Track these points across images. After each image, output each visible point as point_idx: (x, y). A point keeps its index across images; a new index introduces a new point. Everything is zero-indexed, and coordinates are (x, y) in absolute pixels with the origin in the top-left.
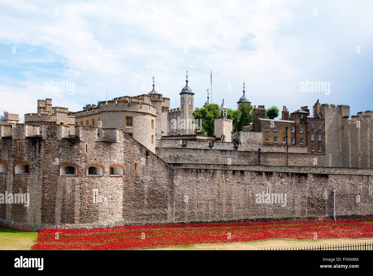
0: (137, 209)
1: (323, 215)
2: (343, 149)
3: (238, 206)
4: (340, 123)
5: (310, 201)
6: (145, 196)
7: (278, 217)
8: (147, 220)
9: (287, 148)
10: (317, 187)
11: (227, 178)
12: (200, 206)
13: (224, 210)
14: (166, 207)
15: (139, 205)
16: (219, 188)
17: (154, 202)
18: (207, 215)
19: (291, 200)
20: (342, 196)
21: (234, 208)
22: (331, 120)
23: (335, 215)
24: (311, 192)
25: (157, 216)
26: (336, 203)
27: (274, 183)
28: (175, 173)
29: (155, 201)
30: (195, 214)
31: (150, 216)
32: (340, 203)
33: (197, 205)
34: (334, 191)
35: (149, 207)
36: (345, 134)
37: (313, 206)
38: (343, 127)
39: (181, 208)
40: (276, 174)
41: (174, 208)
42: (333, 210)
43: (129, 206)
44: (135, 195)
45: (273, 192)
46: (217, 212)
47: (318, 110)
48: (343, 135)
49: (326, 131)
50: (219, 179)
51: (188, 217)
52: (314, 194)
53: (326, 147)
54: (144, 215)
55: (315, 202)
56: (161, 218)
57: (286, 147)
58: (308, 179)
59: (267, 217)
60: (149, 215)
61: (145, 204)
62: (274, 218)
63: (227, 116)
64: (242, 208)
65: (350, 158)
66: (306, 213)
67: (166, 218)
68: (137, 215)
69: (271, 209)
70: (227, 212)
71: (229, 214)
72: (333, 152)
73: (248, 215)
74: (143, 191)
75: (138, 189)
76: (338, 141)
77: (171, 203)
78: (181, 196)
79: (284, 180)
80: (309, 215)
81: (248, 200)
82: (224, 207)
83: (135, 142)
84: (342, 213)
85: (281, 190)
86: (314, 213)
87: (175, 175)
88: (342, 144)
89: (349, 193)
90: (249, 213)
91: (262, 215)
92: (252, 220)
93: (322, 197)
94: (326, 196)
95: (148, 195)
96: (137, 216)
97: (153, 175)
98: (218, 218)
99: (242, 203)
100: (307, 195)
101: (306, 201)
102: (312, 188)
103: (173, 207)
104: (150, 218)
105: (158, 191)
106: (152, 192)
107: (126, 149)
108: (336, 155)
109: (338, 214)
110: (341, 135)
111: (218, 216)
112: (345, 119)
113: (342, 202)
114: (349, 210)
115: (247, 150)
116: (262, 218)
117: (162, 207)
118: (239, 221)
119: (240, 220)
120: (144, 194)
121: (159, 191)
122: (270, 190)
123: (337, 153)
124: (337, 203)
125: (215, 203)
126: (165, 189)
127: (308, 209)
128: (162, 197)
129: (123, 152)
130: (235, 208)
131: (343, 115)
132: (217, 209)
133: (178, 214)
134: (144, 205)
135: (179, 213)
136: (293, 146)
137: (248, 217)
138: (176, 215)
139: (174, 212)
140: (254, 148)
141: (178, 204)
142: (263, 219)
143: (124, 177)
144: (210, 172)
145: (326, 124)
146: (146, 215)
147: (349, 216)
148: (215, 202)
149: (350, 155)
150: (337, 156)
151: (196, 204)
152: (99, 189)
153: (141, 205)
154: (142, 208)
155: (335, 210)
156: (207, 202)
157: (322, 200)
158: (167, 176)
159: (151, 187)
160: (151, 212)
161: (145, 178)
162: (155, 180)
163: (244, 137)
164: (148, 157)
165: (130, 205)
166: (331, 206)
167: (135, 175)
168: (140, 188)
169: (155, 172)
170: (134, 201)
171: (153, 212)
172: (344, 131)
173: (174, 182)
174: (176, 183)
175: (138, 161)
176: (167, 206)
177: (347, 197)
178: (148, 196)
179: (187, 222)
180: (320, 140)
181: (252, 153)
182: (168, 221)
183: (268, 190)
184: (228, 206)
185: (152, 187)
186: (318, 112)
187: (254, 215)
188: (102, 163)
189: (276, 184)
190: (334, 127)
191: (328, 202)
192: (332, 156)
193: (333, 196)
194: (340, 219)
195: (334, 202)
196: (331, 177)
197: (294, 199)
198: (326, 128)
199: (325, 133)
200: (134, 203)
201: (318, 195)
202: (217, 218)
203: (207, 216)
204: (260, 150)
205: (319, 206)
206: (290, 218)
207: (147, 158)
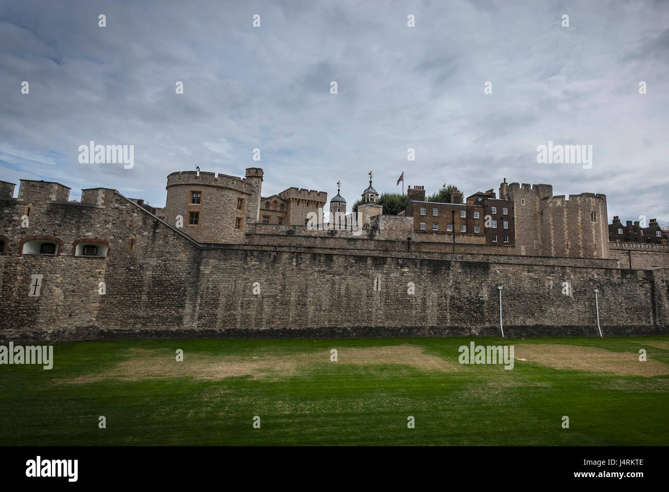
0: (126, 308)
1: (479, 324)
2: (543, 240)
3: (318, 307)
4: (538, 207)
5: (455, 302)
6: (144, 288)
7: (393, 325)
8: (144, 325)
9: (454, 238)
10: (469, 282)
11: (300, 264)
12: (247, 305)
13: (293, 313)
14: (183, 307)
15: (130, 302)
16: (284, 278)
17: (160, 298)
18: (258, 319)
19: (418, 300)
20: (514, 295)
21: (311, 309)
22: (523, 203)
23: (501, 325)
24: (456, 288)
25: (163, 320)
26: (503, 306)
27: (388, 274)
28: (205, 254)
29: (162, 297)
30: (236, 317)
31: (149, 319)
32: (511, 307)
33: (242, 303)
34: (500, 288)
35: (151, 305)
36: (545, 220)
37: (460, 309)
38: (542, 211)
39: (210, 308)
40: (392, 260)
41: (198, 308)
42: (499, 317)
43: (111, 303)
44: (125, 287)
45: (386, 287)
46: (278, 315)
47: (505, 191)
48: (542, 222)
49: (515, 216)
50: (286, 266)
51: (223, 322)
52: (463, 292)
53: (516, 237)
54: (139, 318)
55: (465, 304)
56: (169, 322)
57: (452, 236)
58: (452, 268)
59: (373, 325)
60: (147, 318)
61: (142, 300)
62: (387, 327)
63: (375, 201)
64: (325, 310)
65: (553, 251)
66: (447, 320)
67: (180, 322)
68: (126, 317)
69: (381, 312)
70: (298, 316)
71: (300, 319)
72: (528, 244)
73: (337, 321)
74: (141, 281)
75: (131, 277)
76: (536, 229)
77: (191, 300)
78: (212, 289)
79: (406, 270)
80: (453, 324)
81: (337, 299)
82: (293, 308)
83: (137, 208)
84: (517, 322)
85: (401, 285)
86: (463, 320)
87: (204, 258)
88: (541, 233)
89: (528, 292)
90: (339, 319)
91: (363, 321)
92: (345, 329)
93: (477, 296)
94: (485, 294)
95: (150, 287)
96: (125, 319)
97: (163, 258)
98: (279, 325)
99: (326, 303)
100: (450, 293)
101: (448, 301)
102: (459, 283)
103: (195, 307)
104: (149, 322)
105: (169, 281)
106: (157, 282)
107: (118, 218)
108: (533, 248)
109: (508, 324)
110: (539, 222)
111: (279, 322)
112: (544, 201)
113: (514, 305)
114: (529, 318)
115: (390, 239)
116: (363, 326)
117: (173, 305)
118: (319, 330)
119: (321, 328)
120: (142, 286)
121: (172, 281)
122: (379, 283)
123: (535, 246)
124: (505, 306)
125: (276, 302)
126: (183, 279)
127: (451, 314)
128: (175, 290)
129: (111, 223)
130: (313, 310)
131: (542, 196)
132: (278, 311)
133: (204, 316)
134: (140, 301)
135: (206, 315)
136: (463, 235)
137: (337, 325)
138: (200, 318)
139: (197, 315)
140: (401, 237)
141: (205, 302)
142: (365, 328)
143: (107, 259)
144: (270, 255)
145: (515, 207)
146: (143, 318)
147: (528, 327)
148: (276, 299)
149: (552, 247)
150: (535, 248)
151: (240, 302)
152: (46, 276)
153: (135, 302)
154: (137, 306)
155: (503, 317)
156: (261, 299)
157: (478, 301)
158: (188, 259)
159: (157, 276)
160: (152, 314)
161: (147, 262)
162: (166, 264)
163: (385, 222)
164: (157, 231)
165: (114, 302)
166: (494, 310)
167: (129, 257)
168: (136, 275)
169: (168, 253)
170: (122, 295)
171: (155, 313)
172: (544, 217)
173: (202, 268)
174: (203, 270)
175: (138, 236)
176: (184, 304)
177: (526, 297)
178: (150, 289)
179: (220, 330)
180: (506, 227)
181: (397, 243)
182: (182, 328)
183: (375, 283)
184: (300, 307)
185: (159, 275)
186: (505, 193)
187: (349, 321)
188: (58, 235)
189: (392, 275)
190: (529, 212)
191: (488, 305)
192: (526, 248)
193: (499, 296)
194: (511, 331)
195: (499, 305)
196: (494, 267)
197: (425, 299)
198: (515, 213)
199: (513, 219)
200: (122, 298)
201: (470, 294)
202: (277, 325)
203: (259, 322)
204: (409, 239)
205: (472, 310)
206: (416, 328)
207: (154, 232)
